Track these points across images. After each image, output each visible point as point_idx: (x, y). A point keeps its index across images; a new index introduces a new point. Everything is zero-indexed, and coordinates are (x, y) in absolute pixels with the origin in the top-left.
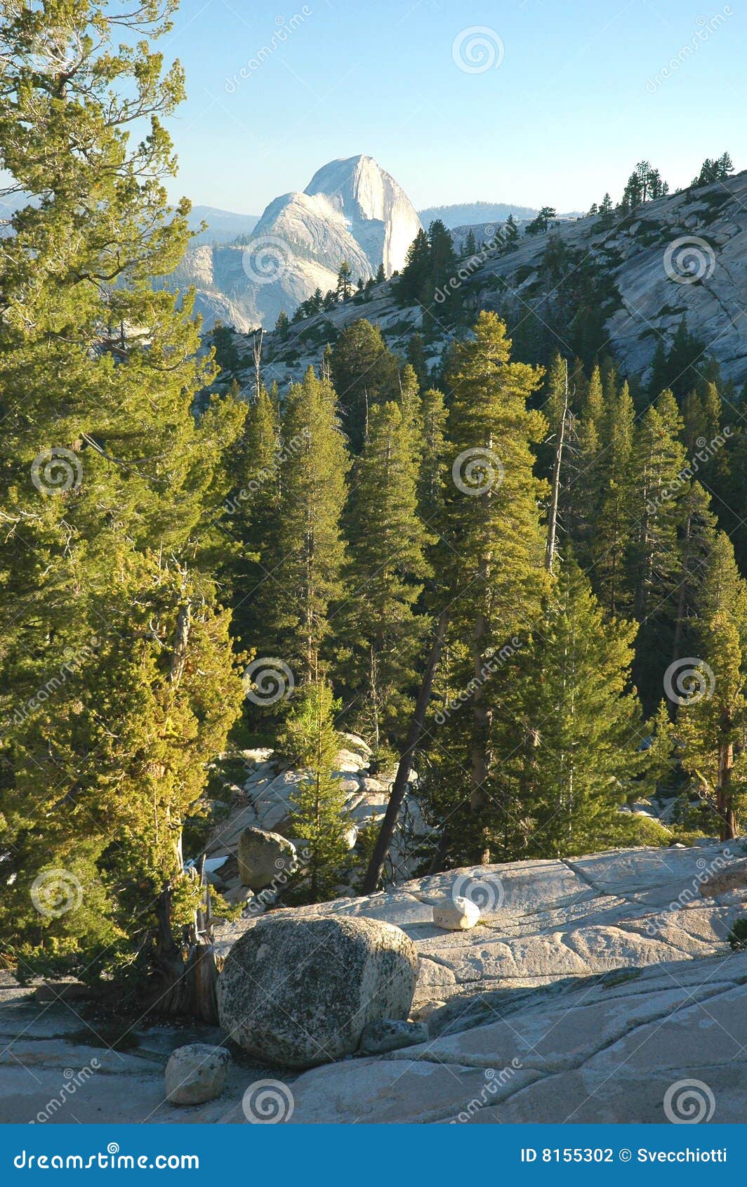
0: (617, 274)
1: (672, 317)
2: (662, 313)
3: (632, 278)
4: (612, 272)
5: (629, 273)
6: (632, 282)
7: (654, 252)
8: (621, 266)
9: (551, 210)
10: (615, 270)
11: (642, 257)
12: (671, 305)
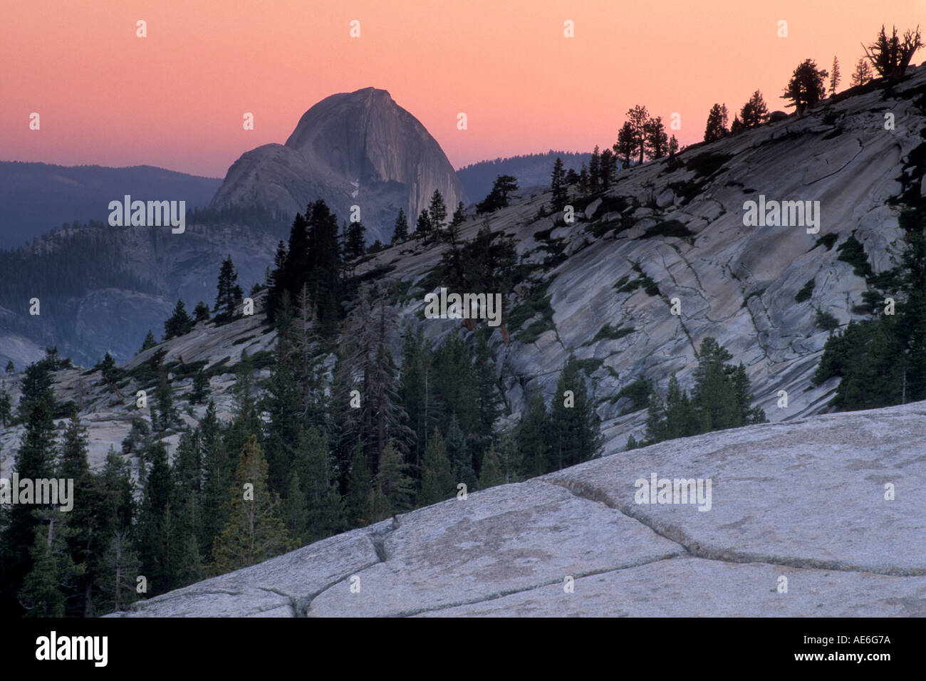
0: (553, 278)
1: (612, 342)
2: (598, 337)
3: (569, 285)
4: (547, 276)
5: (569, 275)
6: (569, 290)
7: (604, 245)
8: (561, 266)
9: (511, 179)
10: (552, 271)
11: (589, 253)
12: (613, 324)
